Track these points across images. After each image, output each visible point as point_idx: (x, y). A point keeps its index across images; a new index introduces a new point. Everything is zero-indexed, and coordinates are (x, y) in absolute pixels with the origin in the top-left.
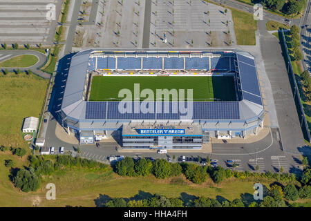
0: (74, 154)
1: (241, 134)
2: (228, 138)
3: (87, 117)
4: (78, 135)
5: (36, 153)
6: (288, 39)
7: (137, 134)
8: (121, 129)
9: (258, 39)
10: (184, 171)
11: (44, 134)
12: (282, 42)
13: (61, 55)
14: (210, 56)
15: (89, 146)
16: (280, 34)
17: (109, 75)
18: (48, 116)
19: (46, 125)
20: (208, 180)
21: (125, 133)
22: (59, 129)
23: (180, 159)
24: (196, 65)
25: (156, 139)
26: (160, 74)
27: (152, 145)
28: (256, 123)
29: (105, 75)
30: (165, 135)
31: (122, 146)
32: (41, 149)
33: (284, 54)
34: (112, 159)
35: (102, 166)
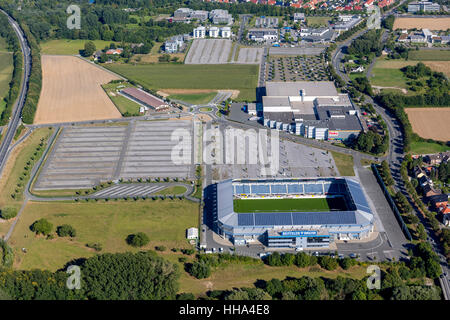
0: (232, 253)
1: (357, 236)
2: (348, 239)
3: (239, 224)
4: (232, 240)
5: (202, 253)
6: (380, 171)
7: (280, 236)
8: (266, 233)
9: (356, 171)
10: (319, 262)
11: (204, 240)
12: (375, 173)
13: (205, 185)
14: (323, 183)
15: (241, 247)
16: (373, 168)
17: (246, 198)
18: (205, 227)
19: (204, 234)
20: (339, 267)
21: (270, 235)
22: (216, 236)
23: (314, 254)
24: (312, 190)
25: (294, 239)
26: (285, 197)
27: (291, 245)
28: (368, 227)
29: (243, 198)
30: (301, 236)
31: (267, 246)
32: (205, 250)
33: (379, 182)
34: (262, 255)
35: (255, 260)
